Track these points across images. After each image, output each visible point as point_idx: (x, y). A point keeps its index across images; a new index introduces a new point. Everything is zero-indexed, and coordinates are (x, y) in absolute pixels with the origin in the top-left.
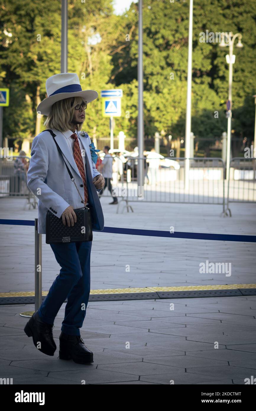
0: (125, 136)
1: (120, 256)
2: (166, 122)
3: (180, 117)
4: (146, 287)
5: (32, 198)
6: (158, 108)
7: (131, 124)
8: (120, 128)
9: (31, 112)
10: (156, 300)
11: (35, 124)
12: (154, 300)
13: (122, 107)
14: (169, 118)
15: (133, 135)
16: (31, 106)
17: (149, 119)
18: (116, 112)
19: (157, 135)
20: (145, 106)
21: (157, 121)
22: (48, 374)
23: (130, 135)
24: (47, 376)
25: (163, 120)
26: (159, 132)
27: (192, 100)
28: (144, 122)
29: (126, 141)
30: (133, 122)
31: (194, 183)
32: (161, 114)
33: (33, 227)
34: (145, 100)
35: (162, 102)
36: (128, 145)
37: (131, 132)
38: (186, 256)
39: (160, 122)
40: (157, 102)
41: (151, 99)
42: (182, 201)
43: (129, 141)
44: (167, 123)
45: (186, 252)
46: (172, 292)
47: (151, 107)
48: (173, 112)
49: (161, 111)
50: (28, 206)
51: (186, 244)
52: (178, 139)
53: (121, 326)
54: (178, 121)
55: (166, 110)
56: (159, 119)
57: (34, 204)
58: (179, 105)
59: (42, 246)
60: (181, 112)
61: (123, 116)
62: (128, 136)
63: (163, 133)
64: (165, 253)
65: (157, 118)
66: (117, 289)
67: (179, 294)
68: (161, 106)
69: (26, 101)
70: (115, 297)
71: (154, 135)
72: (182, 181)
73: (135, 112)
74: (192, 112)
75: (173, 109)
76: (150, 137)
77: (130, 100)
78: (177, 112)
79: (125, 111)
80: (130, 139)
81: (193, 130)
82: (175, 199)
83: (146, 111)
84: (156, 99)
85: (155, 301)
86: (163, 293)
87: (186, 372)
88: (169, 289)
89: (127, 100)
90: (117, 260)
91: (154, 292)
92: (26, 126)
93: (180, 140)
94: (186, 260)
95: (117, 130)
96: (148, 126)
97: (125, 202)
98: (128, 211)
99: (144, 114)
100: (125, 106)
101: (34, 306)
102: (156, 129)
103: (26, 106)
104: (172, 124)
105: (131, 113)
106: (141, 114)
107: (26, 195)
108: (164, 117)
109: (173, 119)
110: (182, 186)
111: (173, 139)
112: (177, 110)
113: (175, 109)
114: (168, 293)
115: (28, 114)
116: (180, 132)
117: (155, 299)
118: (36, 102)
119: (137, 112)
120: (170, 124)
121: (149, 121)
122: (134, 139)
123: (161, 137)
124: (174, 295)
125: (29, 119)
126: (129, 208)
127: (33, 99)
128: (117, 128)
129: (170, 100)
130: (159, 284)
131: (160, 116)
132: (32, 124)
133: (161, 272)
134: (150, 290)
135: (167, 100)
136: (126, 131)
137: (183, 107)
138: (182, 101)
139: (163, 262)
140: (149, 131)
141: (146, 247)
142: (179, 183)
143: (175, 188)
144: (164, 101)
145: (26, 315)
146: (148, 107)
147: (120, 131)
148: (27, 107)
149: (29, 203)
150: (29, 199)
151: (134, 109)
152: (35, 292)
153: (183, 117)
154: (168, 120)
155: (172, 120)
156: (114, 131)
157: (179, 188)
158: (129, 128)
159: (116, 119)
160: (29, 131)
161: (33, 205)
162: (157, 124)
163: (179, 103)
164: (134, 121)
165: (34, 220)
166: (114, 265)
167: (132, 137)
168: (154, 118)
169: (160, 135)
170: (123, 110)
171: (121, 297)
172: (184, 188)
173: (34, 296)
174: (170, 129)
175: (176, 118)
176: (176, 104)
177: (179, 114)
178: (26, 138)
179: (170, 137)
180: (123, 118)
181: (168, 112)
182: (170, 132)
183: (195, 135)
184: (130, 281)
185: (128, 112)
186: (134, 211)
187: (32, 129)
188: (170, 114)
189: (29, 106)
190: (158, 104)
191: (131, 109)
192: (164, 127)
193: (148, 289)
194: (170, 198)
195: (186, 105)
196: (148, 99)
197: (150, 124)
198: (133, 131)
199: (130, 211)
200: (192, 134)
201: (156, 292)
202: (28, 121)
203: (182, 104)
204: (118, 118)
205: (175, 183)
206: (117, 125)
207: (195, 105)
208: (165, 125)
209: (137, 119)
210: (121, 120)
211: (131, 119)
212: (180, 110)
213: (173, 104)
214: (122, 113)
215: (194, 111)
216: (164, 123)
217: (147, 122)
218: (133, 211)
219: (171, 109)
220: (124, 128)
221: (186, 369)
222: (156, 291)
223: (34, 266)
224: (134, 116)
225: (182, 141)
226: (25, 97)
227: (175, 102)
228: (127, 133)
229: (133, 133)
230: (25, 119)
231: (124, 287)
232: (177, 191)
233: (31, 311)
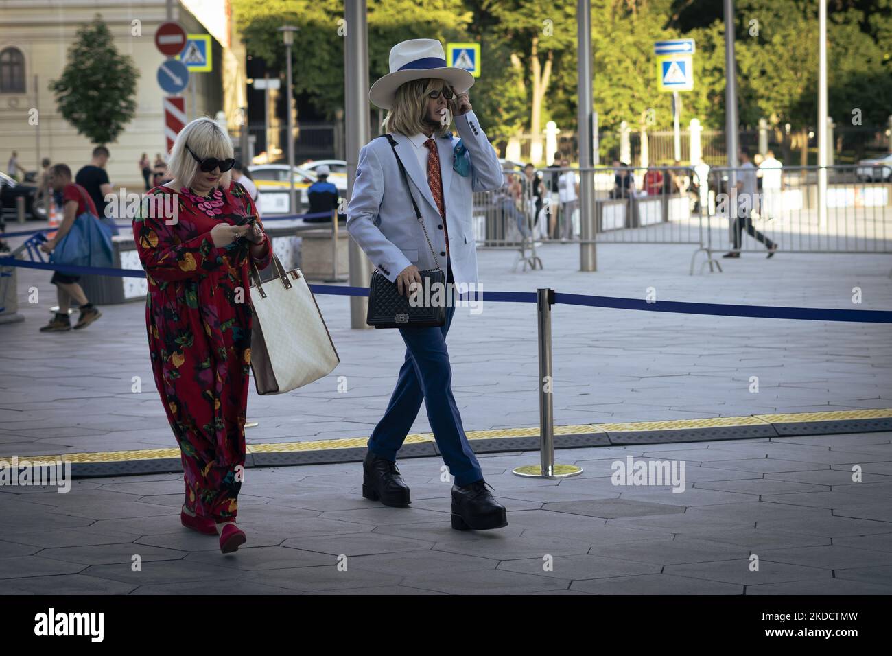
0: (701, 128)
1: (700, 356)
2: (780, 98)
3: (807, 88)
4: (752, 416)
5: (529, 249)
6: (763, 73)
7: (713, 105)
8: (692, 111)
9: (522, 87)
10: (772, 439)
11: (530, 109)
12: (768, 439)
13: (695, 73)
14: (785, 91)
15: (717, 125)
16: (522, 76)
17: (746, 94)
18: (684, 83)
19: (762, 123)
20: (738, 70)
21: (762, 97)
22: (570, 584)
23: (711, 126)
24: (568, 589)
25: (773, 95)
26: (767, 118)
27: (828, 55)
28: (738, 99)
29: (703, 138)
30: (716, 100)
31: (837, 213)
32: (769, 84)
33: (534, 306)
34: (738, 57)
35: (771, 61)
36: (708, 143)
37: (712, 120)
38: (826, 354)
39: (768, 99)
40: (761, 61)
41: (749, 57)
42: (814, 248)
43: (709, 136)
44: (782, 101)
45: (826, 346)
46: (803, 423)
47: (749, 70)
48: (792, 80)
49: (770, 78)
50: (521, 264)
51: (826, 331)
52: (804, 131)
53: (706, 491)
54: (802, 96)
55: (779, 76)
56: (766, 93)
57: (532, 261)
58: (804, 65)
59: (553, 340)
60: (809, 79)
61: (697, 89)
62: (706, 127)
63: (774, 119)
64: (785, 349)
65: (762, 91)
66: (696, 420)
67: (815, 428)
68: (769, 69)
69: (511, 65)
70: (693, 435)
71: (757, 124)
72: (814, 211)
73: (719, 80)
74: (829, 78)
75: (791, 73)
76: (749, 128)
77: (710, 58)
78: (800, 80)
79: (700, 79)
80: (711, 133)
81: (831, 113)
82: (801, 245)
83: (740, 79)
84: (758, 56)
85: (770, 441)
86: (786, 426)
87: (834, 576)
88: (797, 417)
89: (703, 58)
90: (695, 365)
91: (766, 423)
92: (513, 114)
93: (808, 133)
94: (827, 361)
95: (686, 116)
96: (745, 106)
97: (706, 253)
98: (712, 270)
99: (737, 85)
100: (700, 70)
101: (540, 456)
102: (762, 113)
103: (512, 75)
104: (791, 101)
105: (713, 83)
106: (731, 84)
107: (517, 244)
108: (776, 88)
109: (793, 91)
110: (814, 220)
111: (794, 131)
112: (799, 74)
113: (796, 74)
114: (795, 426)
115: (517, 91)
116: (807, 116)
117: (770, 438)
118: (531, 68)
119: (724, 81)
120: (787, 103)
121: (748, 97)
122: (720, 132)
123: (770, 127)
124: (805, 428)
125: (519, 99)
126: (714, 265)
127: (526, 62)
128: (686, 113)
129: (786, 56)
130: (775, 409)
131: (767, 88)
132: (524, 108)
133: (779, 386)
134: (760, 421)
135: (781, 57)
136: (703, 117)
137: (812, 70)
138: (810, 58)
139: (782, 366)
140: (748, 119)
141: (749, 338)
142: (809, 214)
143: (800, 223)
144: (774, 58)
145: (522, 471)
146: (745, 71)
147: (691, 117)
148: (515, 78)
149: (524, 258)
150: (522, 251)
151: (717, 75)
152: (541, 427)
153: (812, 87)
154: (782, 95)
155: (791, 95)
156: (680, 117)
157: (809, 224)
158: (709, 110)
159: (684, 96)
160: (518, 122)
161: (530, 262)
162: (762, 104)
163: (804, 61)
164: (719, 99)
165: (536, 291)
166: (689, 374)
167: (715, 130)
168: (756, 91)
169: (769, 123)
170: (697, 79)
171: (703, 434)
172: (818, 224)
173: (539, 435)
174: (787, 111)
175: (798, 90)
176: (798, 64)
177: (804, 83)
178: (514, 135)
179: (788, 127)
180: (697, 94)
181: (782, 80)
182: (788, 118)
183: (835, 121)
184: (719, 404)
185: (708, 80)
186: (723, 268)
187: (525, 119)
188: (786, 82)
189: (517, 75)
190: (763, 65)
191: (712, 75)
192: (776, 108)
193: (756, 419)
194: (792, 243)
195: (818, 65)
196: (744, 56)
197: (748, 103)
198: (717, 117)
199: (716, 269)
200: (830, 120)
201: (772, 424)
202: (517, 103)
203: (809, 64)
204: (688, 94)
205: (800, 215)
206: (686, 106)
207: (833, 64)
208: (778, 104)
209: (723, 94)
210: (693, 98)
211: (711, 95)
212: (806, 75)
213: (791, 63)
214: (695, 85)
215: (832, 75)
216: (776, 100)
217: (743, 100)
218: (720, 270)
219: (788, 74)
220: (700, 111)
221: (833, 571)
222: (772, 422)
223: (538, 379)
224: (718, 88)
225: (812, 135)
226: (509, 59)
227: (796, 60)
228: (706, 121)
229: (716, 121)
230: (510, 100)
231: (709, 415)
232: (805, 230)
233: (532, 464)
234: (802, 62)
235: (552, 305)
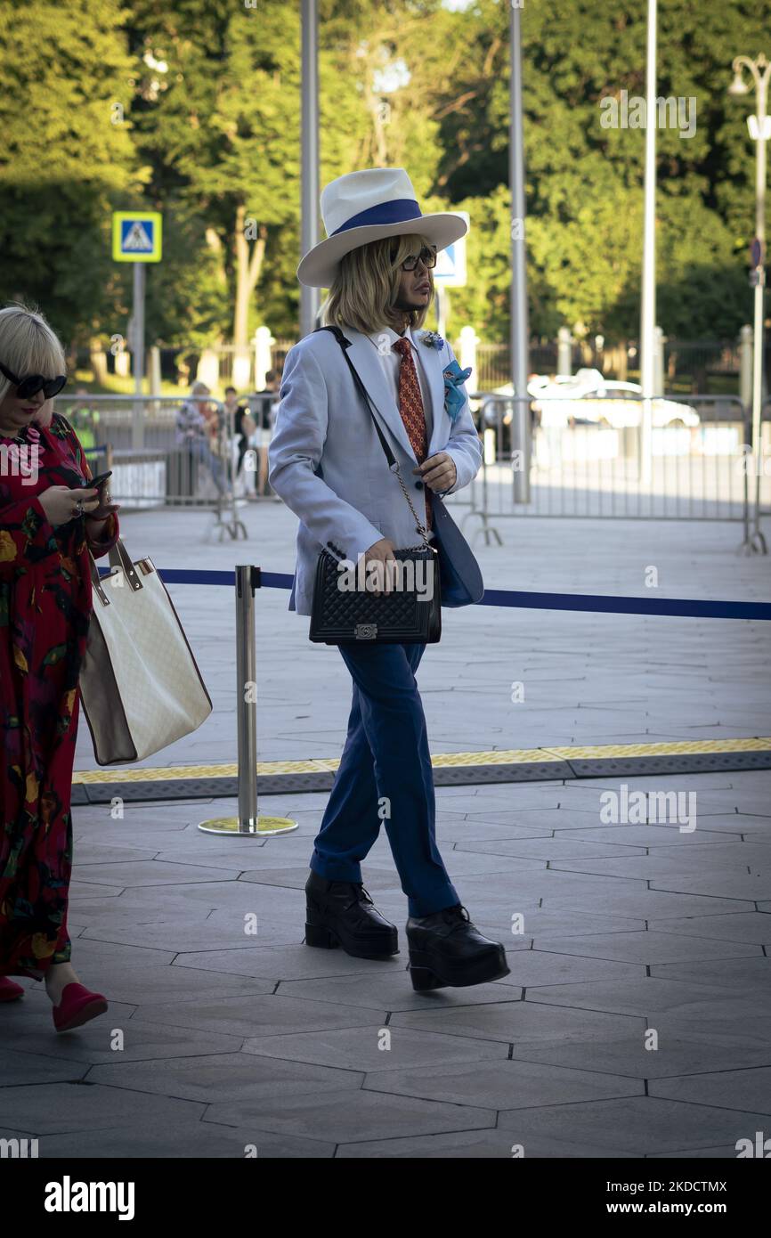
0: (477, 340)
1: (468, 664)
2: (588, 299)
3: (626, 286)
4: (539, 748)
5: (227, 509)
6: (565, 263)
7: (494, 307)
8: (464, 316)
9: (221, 278)
10: (567, 782)
11: (233, 309)
12: (561, 782)
13: (470, 262)
14: (596, 289)
15: (499, 337)
16: (221, 261)
17: (541, 293)
18: (452, 275)
19: (563, 334)
20: (530, 257)
21: (563, 297)
22: (277, 985)
23: (491, 337)
24: (274, 993)
25: (579, 295)
26: (571, 327)
27: (657, 239)
28: (529, 299)
29: (479, 354)
30: (499, 300)
31: (665, 464)
32: (574, 279)
33: (231, 590)
34: (530, 240)
35: (577, 247)
36: (485, 363)
37: (492, 329)
38: (647, 663)
39: (572, 301)
40: (563, 247)
41: (547, 239)
42: (633, 513)
43: (487, 352)
44: (591, 304)
45: (646, 651)
46: (610, 760)
47: (546, 260)
48: (606, 273)
49: (575, 271)
50: (216, 531)
51: (647, 630)
52: (622, 346)
53: (473, 855)
54: (621, 297)
55: (587, 268)
56: (569, 292)
57: (232, 527)
58: (623, 252)
59: (257, 639)
60: (629, 273)
61: (471, 284)
62: (485, 339)
63: (581, 330)
64: (588, 655)
65: (563, 289)
66: (460, 754)
67: (628, 766)
68: (574, 257)
69: (206, 245)
70: (455, 776)
71: (556, 335)
72: (633, 460)
73: (503, 273)
74: (658, 272)
75: (605, 263)
76: (544, 341)
77: (490, 240)
78: (616, 274)
79: (477, 271)
80: (492, 348)
81: (661, 320)
82: (614, 508)
83: (532, 271)
84: (560, 238)
85: (564, 784)
86: (586, 763)
87: (649, 975)
88: (602, 751)
89: (481, 240)
90: (460, 677)
91: (560, 760)
92: (208, 315)
93: (627, 349)
94: (647, 672)
95: (455, 323)
96: (539, 310)
97: (480, 519)
98: (488, 542)
99: (529, 279)
100: (476, 257)
101: (237, 804)
102: (562, 320)
103: (207, 259)
104: (604, 304)
105: (494, 277)
106: (518, 279)
107: (211, 503)
108: (584, 285)
109: (607, 291)
110: (633, 472)
111: (608, 345)
112: (616, 266)
113: (612, 264)
114: (599, 763)
115: (214, 283)
116: (626, 326)
117: (564, 780)
118: (234, 250)
119: (509, 274)
120: (598, 307)
121: (543, 297)
122: (503, 347)
123: (574, 341)
124: (614, 767)
125: (217, 294)
126: (491, 535)
127: (228, 242)
128: (456, 318)
129: (599, 239)
130: (573, 740)
131: (571, 285)
132: (224, 308)
133: (579, 707)
134: (551, 756)
135: (590, 241)
136: (480, 325)
137: (634, 260)
138: (631, 243)
139: (584, 678)
140: (543, 326)
141: (538, 639)
142: (626, 465)
143: (613, 477)
144: (581, 242)
145: (215, 827)
146: (540, 260)
147: (463, 325)
148: (211, 264)
149: (220, 523)
150: (218, 512)
151: (500, 264)
152: (239, 765)
153: (633, 285)
154: (592, 295)
155: (604, 295)
156: (446, 324)
157: (626, 479)
158: (488, 316)
159: (454, 294)
160: (216, 329)
161: (229, 528)
162: (563, 307)
163: (623, 247)
164: (501, 298)
165: (233, 570)
166: (452, 689)
167: (496, 342)
168: (554, 289)
169: (572, 334)
170: (471, 270)
171: (471, 775)
172: (639, 479)
173: (236, 775)
174: (598, 317)
175: (614, 289)
176: (615, 251)
177: (623, 279)
178: (209, 346)
179: (600, 340)
180: (472, 291)
181: (592, 274)
182: (599, 327)
183: (665, 333)
184: (494, 732)
185: (488, 271)
186: (504, 540)
187: (225, 324)
188: (598, 277)
189: (214, 259)
190: (566, 251)
191: (493, 264)
192: (583, 313)
193: (545, 753)
194: (601, 506)
195: (641, 253)
196: (539, 238)
197: (544, 306)
198: (499, 325)
199: (493, 541)
200: (659, 331)
201: (567, 761)
202: (213, 301)
203: (629, 252)
204: (459, 291)
205: (613, 465)
206: (456, 309)
207: (665, 252)
208: (586, 308)
209: (508, 293)
210: (465, 297)
211: (492, 293)
212: (625, 267)
213: (605, 250)
214: (468, 278)
215: (662, 269)
216: (582, 301)
217: (536, 302)
218: (500, 543)
219: (600, 265)
220: (475, 317)
221: (648, 967)
222: (567, 758)
223: (235, 695)
224: (501, 283)
225: (632, 352)
226: (203, 237)
227: (610, 245)
228: (484, 330)
229: (499, 331)
230: (205, 296)
231: (479, 747)
232: (620, 487)
233: (227, 817)
234: (617, 248)
235: (256, 590)
